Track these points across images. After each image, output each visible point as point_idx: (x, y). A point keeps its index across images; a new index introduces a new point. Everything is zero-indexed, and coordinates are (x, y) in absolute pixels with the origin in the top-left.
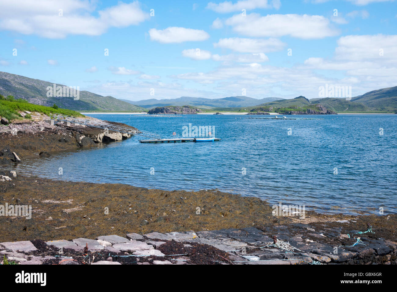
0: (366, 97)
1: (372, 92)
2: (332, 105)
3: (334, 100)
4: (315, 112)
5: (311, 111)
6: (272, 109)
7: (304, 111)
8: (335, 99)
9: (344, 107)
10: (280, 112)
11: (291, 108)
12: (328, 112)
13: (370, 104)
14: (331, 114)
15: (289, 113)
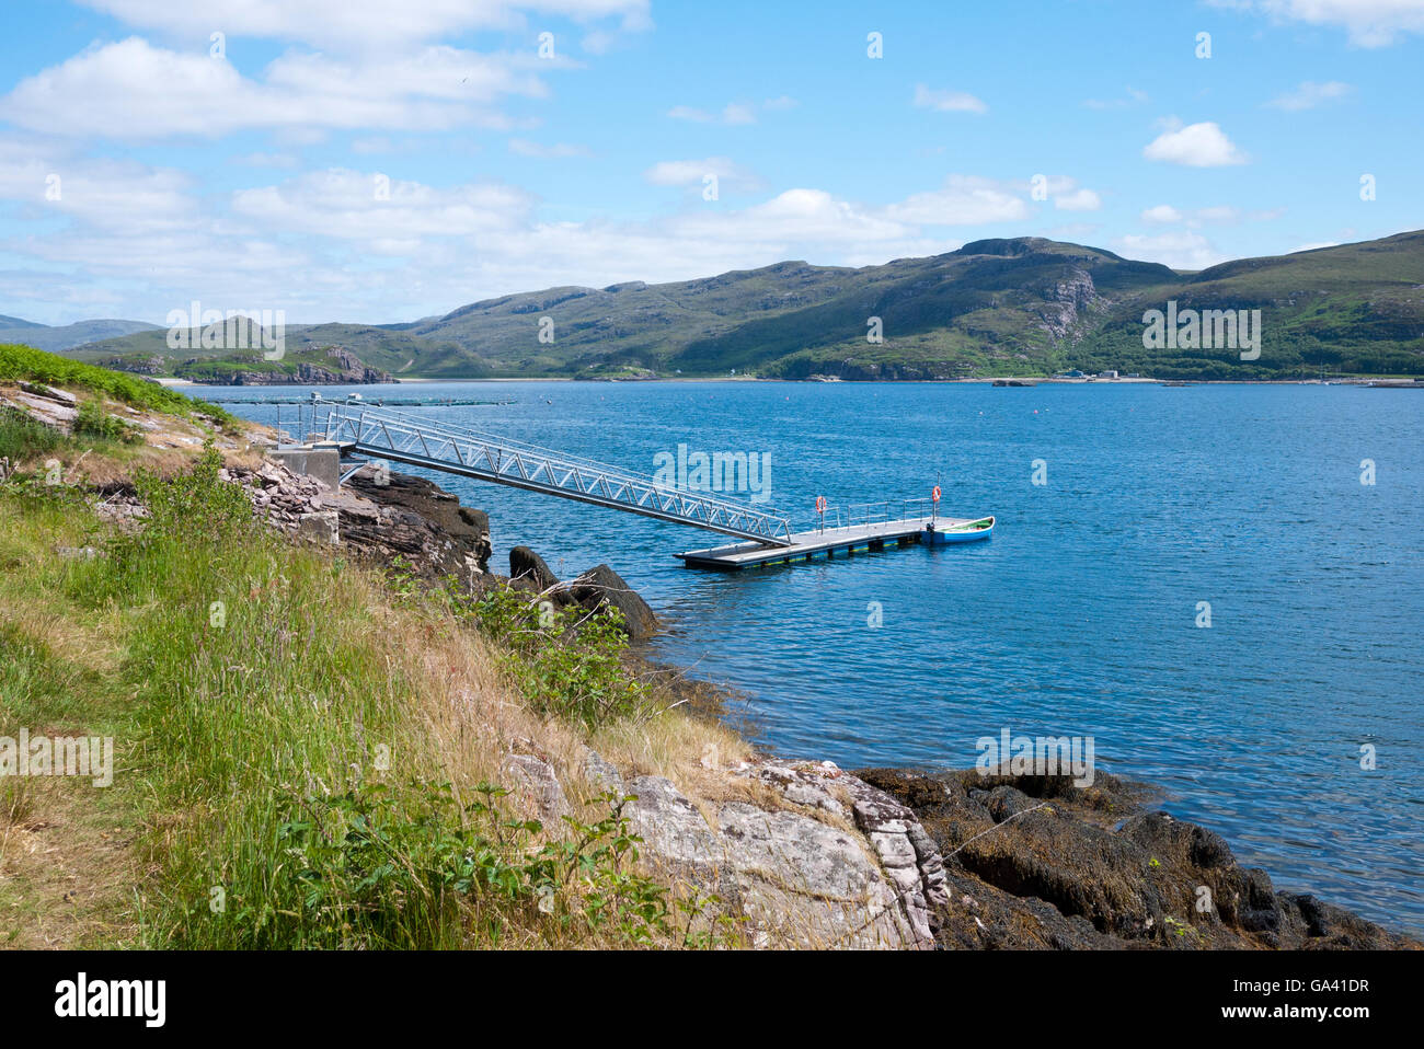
0: (460, 322)
1: (476, 306)
2: (355, 349)
3: (361, 333)
4: (326, 375)
5: (313, 371)
6: (160, 366)
7: (288, 370)
8: (363, 329)
9: (397, 356)
10: (196, 374)
11: (237, 359)
12: (367, 375)
13: (479, 347)
14: (378, 382)
15: (234, 378)
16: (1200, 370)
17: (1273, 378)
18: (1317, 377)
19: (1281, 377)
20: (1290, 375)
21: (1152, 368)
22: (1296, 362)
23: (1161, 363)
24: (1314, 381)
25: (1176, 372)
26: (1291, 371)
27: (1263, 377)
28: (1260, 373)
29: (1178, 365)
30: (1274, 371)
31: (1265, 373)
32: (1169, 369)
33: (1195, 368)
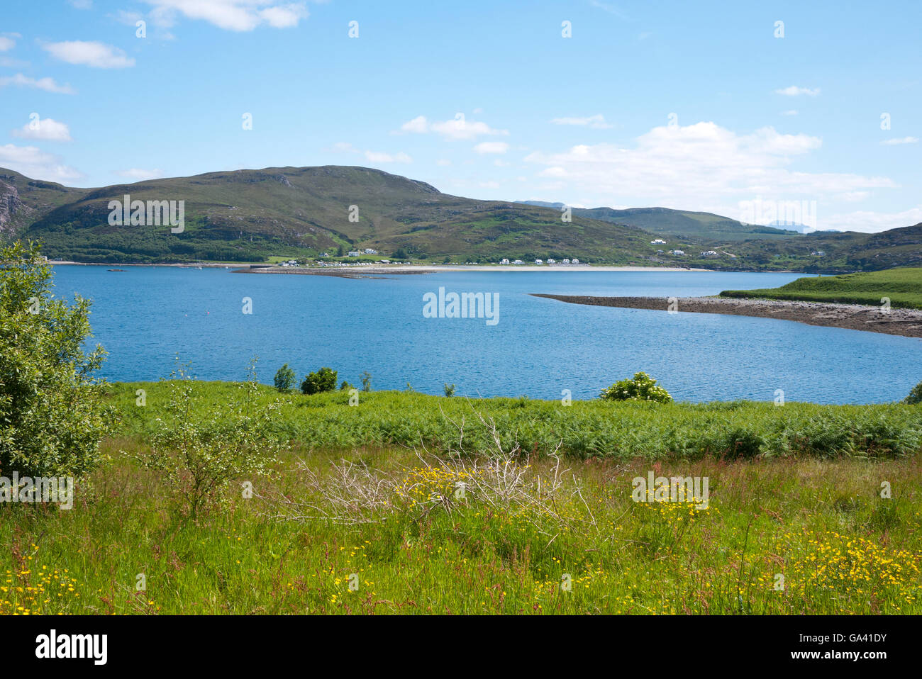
16: (104, 256)
17: (153, 262)
18: (180, 262)
19: (159, 261)
20: (164, 260)
21: (71, 255)
22: (166, 252)
23: (77, 251)
24: (179, 264)
25: (88, 258)
26: (164, 258)
27: (147, 261)
28: (144, 259)
29: (89, 253)
30: (153, 258)
31: (148, 259)
32: (83, 255)
33: (100, 255)
